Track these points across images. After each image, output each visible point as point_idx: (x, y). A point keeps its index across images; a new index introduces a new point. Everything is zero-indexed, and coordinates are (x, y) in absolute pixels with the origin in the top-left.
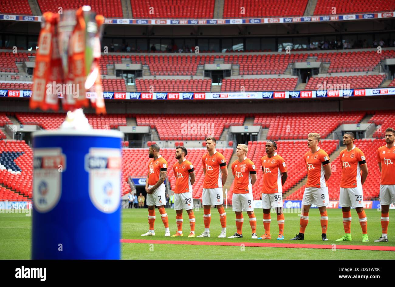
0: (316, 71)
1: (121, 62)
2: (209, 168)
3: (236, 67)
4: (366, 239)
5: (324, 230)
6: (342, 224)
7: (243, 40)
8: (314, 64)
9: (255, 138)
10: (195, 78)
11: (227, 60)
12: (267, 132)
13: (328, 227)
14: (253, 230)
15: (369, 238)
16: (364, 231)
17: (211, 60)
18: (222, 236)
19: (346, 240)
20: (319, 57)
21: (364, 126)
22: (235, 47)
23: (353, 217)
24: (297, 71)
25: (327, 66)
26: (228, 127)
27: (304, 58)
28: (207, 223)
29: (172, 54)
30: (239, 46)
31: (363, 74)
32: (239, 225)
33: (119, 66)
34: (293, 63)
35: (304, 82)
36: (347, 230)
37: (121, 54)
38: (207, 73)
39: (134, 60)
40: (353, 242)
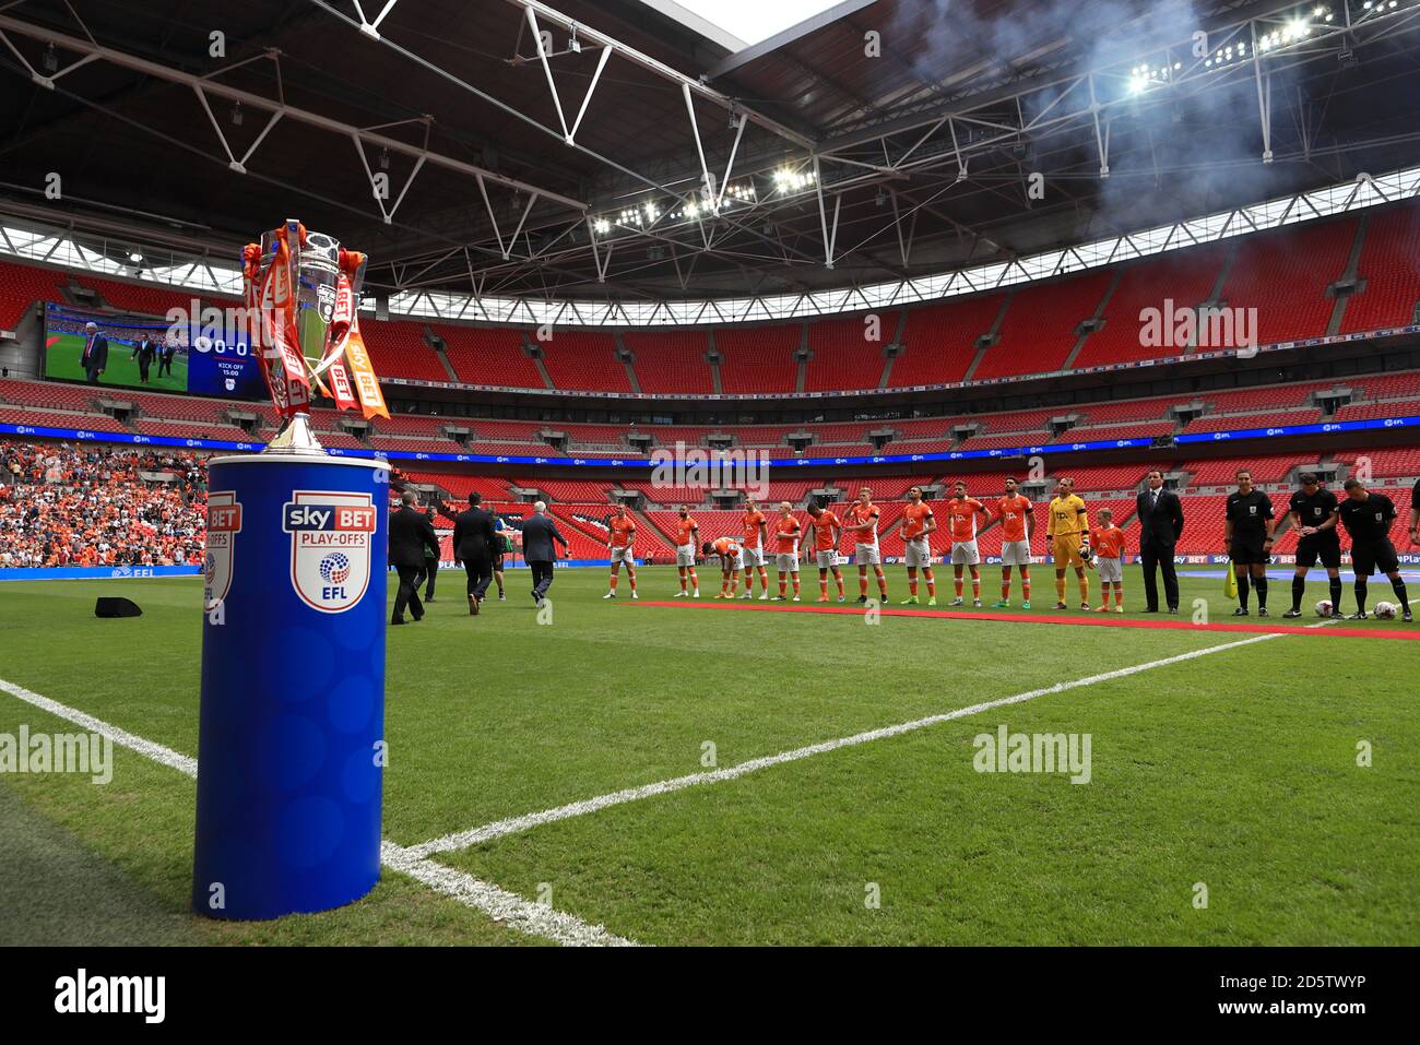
0: (890, 438)
1: (713, 433)
2: (749, 528)
3: (817, 436)
4: (933, 602)
5: (882, 591)
6: (908, 587)
7: (823, 412)
8: (888, 432)
9: (834, 500)
10: (779, 446)
11: (808, 430)
12: (845, 494)
13: (886, 587)
14: (796, 591)
15: (937, 601)
16: (931, 593)
17: (794, 430)
18: (763, 597)
19: (912, 602)
20: (893, 426)
21: (935, 487)
22: (817, 419)
23: (920, 577)
24: (872, 439)
25: (900, 433)
26: (811, 490)
27: (879, 427)
28: (749, 584)
29: (760, 426)
30: (820, 418)
31: (933, 440)
32: (783, 586)
33: (711, 437)
34: (869, 432)
35: (879, 448)
36: (913, 592)
37: (713, 426)
38: (791, 442)
39: (725, 431)
40: (920, 605)
